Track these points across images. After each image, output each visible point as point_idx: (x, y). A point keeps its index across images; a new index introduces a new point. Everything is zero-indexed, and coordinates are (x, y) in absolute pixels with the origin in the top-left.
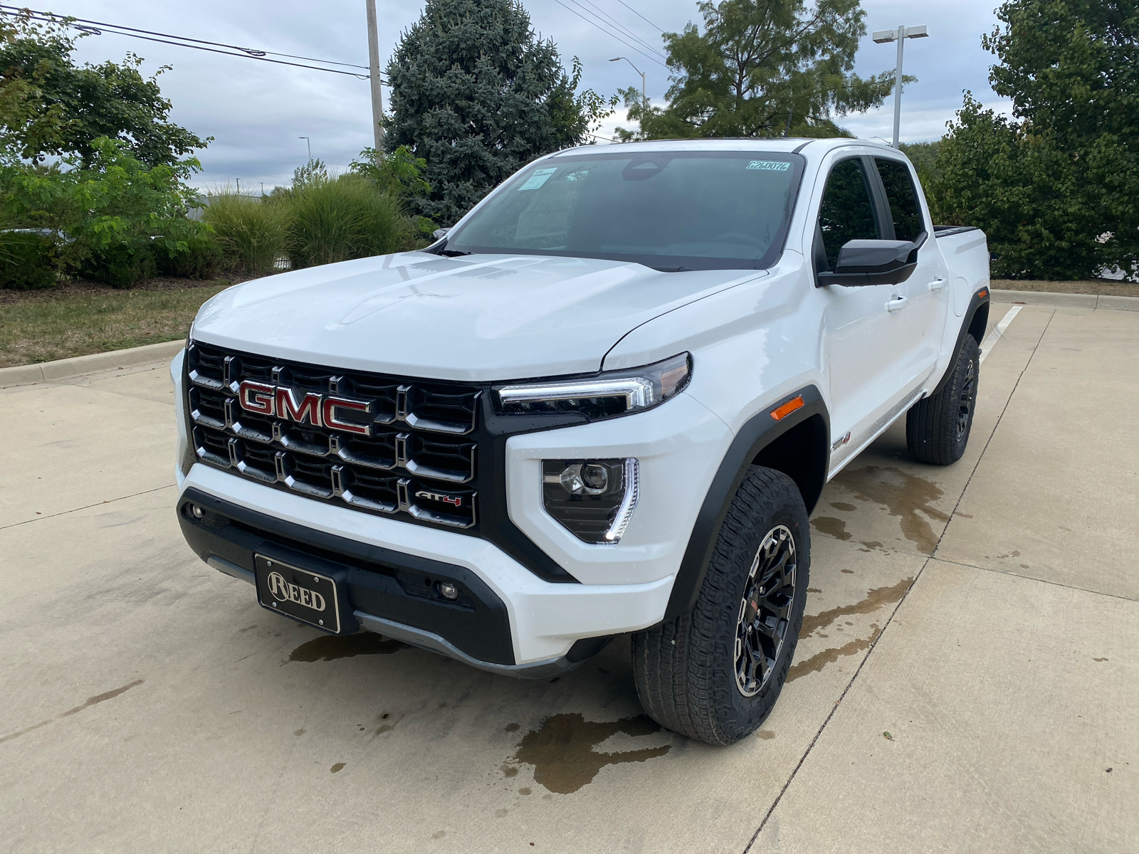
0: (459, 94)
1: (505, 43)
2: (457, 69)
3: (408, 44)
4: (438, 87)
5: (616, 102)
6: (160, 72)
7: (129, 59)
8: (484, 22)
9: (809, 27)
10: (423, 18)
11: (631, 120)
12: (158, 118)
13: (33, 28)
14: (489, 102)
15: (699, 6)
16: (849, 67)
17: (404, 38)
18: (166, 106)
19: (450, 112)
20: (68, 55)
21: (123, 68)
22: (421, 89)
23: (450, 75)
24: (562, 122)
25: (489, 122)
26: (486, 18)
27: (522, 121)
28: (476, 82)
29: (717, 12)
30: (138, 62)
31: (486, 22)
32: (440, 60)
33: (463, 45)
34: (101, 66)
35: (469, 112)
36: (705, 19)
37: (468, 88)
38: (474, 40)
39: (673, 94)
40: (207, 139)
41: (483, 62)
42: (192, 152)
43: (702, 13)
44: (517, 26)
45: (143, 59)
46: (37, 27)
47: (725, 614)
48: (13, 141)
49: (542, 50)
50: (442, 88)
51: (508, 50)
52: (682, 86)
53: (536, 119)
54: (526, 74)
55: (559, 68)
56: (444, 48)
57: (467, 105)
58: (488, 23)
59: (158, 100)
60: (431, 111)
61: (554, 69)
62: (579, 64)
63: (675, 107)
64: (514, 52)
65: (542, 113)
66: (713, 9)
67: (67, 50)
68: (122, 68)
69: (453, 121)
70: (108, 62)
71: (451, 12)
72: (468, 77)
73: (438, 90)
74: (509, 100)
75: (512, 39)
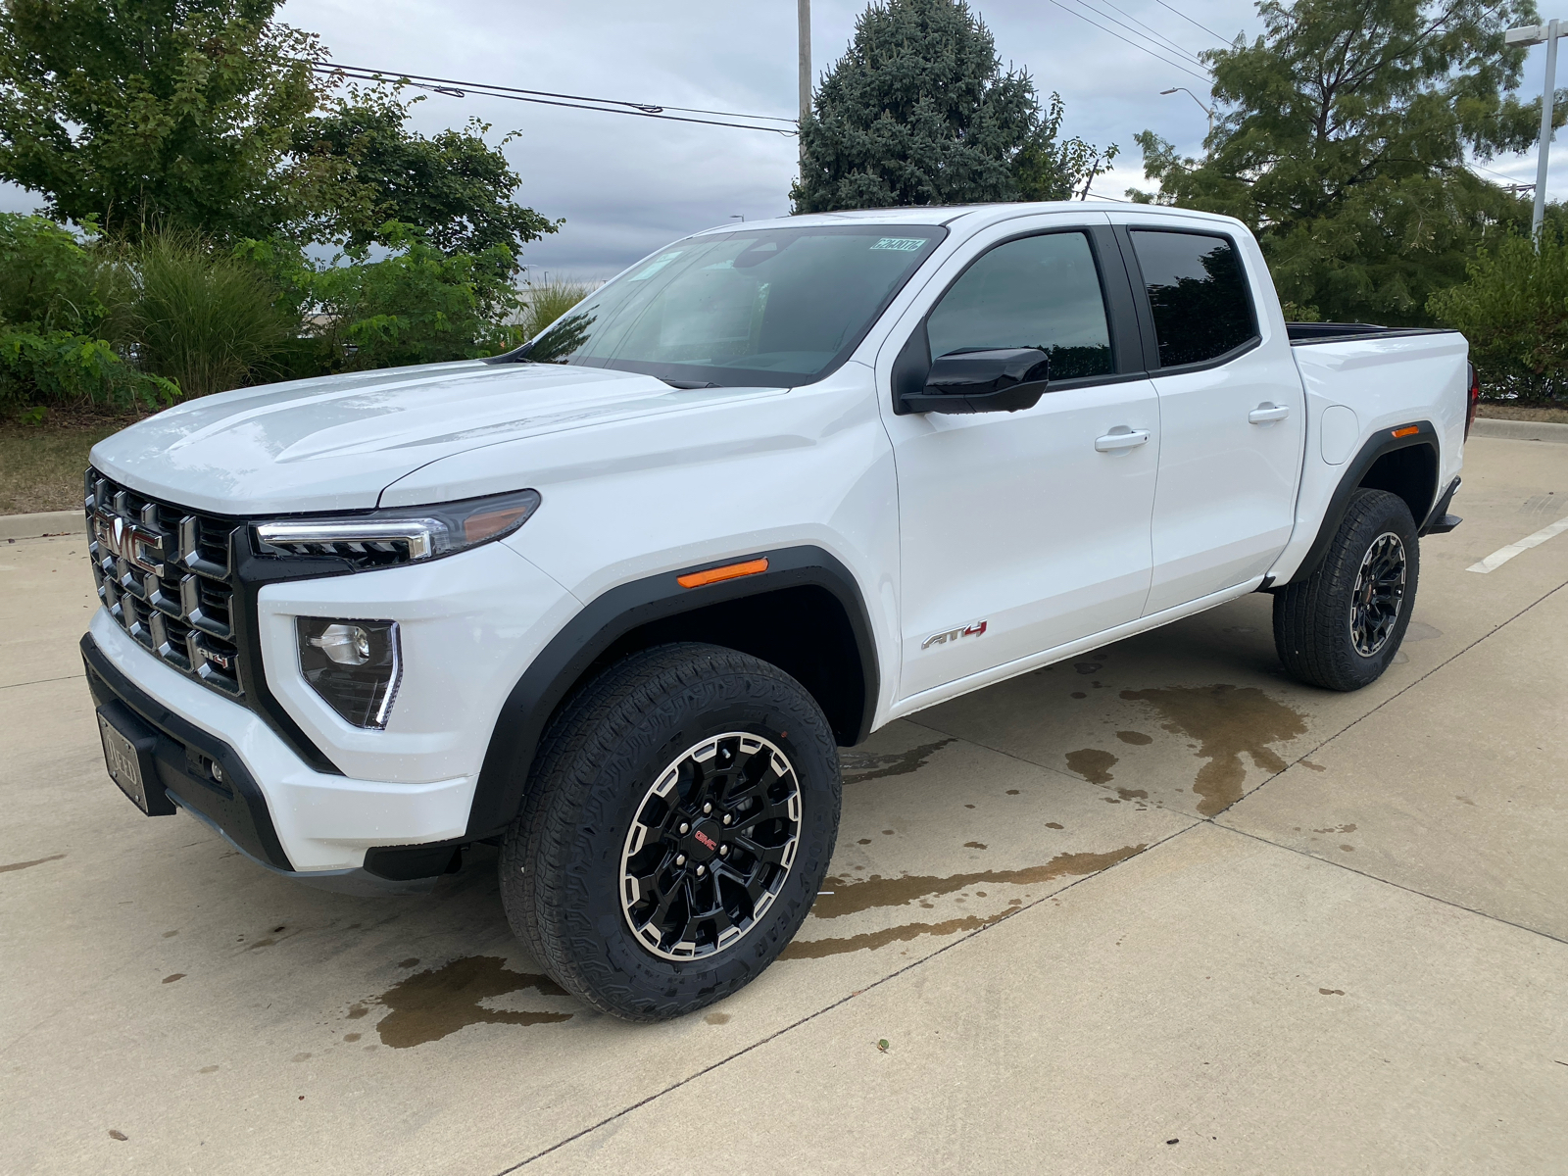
1: (957, 78)
2: (887, 117)
3: (831, 88)
4: (859, 143)
5: (1113, 153)
6: (506, 140)
7: (472, 126)
8: (929, 52)
9: (1437, 28)
10: (851, 51)
11: (1151, 178)
12: (500, 197)
13: (365, 94)
14: (927, 160)
15: (1259, 8)
16: (1511, 84)
17: (826, 79)
18: (515, 182)
19: (872, 176)
20: (401, 125)
21: (465, 137)
22: (840, 147)
23: (878, 126)
24: (1032, 184)
25: (926, 188)
26: (934, 46)
27: (973, 185)
28: (912, 135)
29: (1286, 14)
30: (485, 129)
31: (932, 51)
32: (867, 106)
33: (897, 85)
34: (440, 136)
35: (901, 176)
36: (1268, 26)
37: (900, 142)
38: (913, 78)
39: (1216, 138)
40: (558, 222)
41: (923, 106)
42: (540, 238)
43: (1262, 18)
44: (976, 53)
45: (490, 125)
46: (370, 93)
47: (581, 839)
48: (320, 231)
49: (1013, 86)
50: (864, 145)
51: (961, 88)
52: (1233, 127)
53: (993, 181)
54: (984, 120)
55: (1035, 109)
56: (873, 89)
57: (897, 166)
58: (936, 52)
59: (506, 174)
60: (850, 176)
61: (1028, 112)
62: (1059, 102)
63: (1216, 156)
64: (971, 92)
65: (1001, 173)
66: (1281, 11)
67: (399, 118)
68: (463, 137)
69: (875, 189)
70: (448, 130)
71: (886, 42)
72: (900, 127)
73: (859, 148)
74: (955, 156)
75: (966, 73)
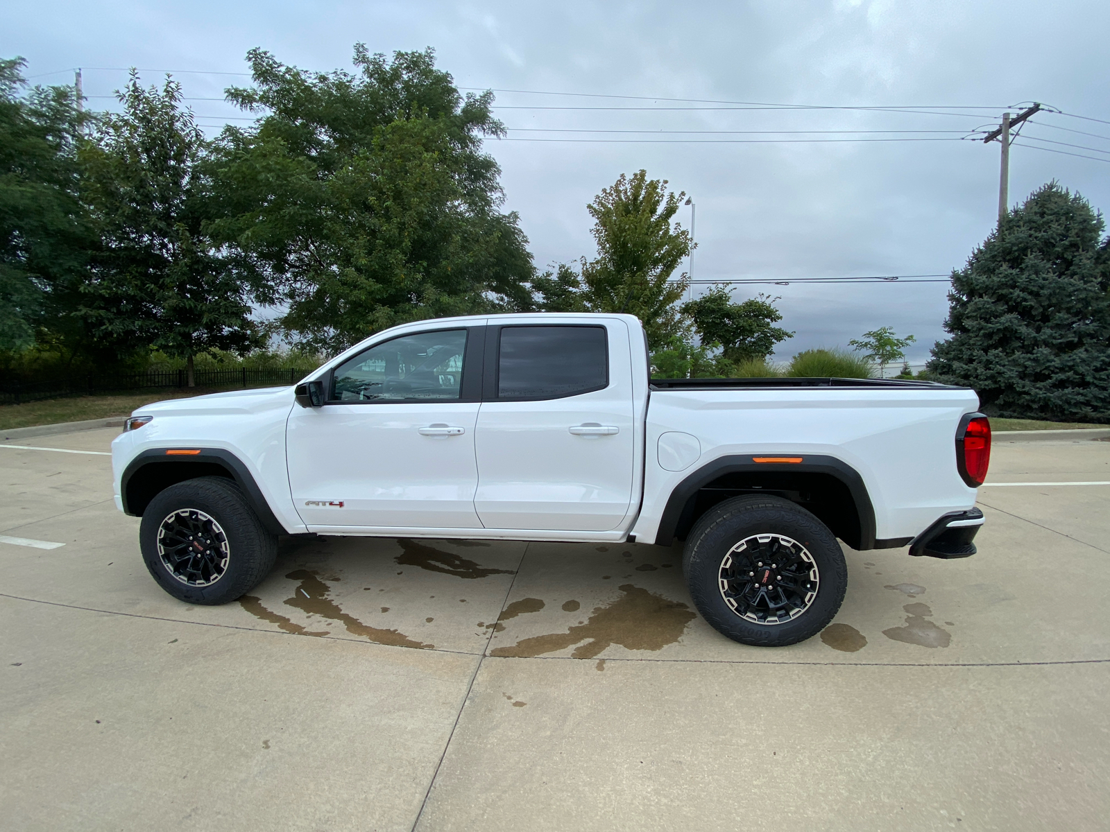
0: (1002, 285)
